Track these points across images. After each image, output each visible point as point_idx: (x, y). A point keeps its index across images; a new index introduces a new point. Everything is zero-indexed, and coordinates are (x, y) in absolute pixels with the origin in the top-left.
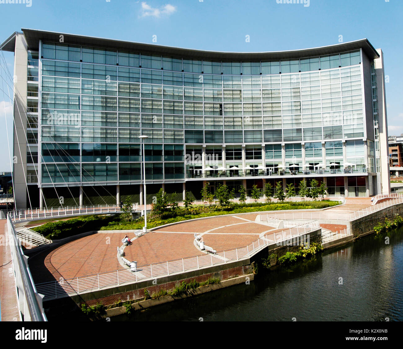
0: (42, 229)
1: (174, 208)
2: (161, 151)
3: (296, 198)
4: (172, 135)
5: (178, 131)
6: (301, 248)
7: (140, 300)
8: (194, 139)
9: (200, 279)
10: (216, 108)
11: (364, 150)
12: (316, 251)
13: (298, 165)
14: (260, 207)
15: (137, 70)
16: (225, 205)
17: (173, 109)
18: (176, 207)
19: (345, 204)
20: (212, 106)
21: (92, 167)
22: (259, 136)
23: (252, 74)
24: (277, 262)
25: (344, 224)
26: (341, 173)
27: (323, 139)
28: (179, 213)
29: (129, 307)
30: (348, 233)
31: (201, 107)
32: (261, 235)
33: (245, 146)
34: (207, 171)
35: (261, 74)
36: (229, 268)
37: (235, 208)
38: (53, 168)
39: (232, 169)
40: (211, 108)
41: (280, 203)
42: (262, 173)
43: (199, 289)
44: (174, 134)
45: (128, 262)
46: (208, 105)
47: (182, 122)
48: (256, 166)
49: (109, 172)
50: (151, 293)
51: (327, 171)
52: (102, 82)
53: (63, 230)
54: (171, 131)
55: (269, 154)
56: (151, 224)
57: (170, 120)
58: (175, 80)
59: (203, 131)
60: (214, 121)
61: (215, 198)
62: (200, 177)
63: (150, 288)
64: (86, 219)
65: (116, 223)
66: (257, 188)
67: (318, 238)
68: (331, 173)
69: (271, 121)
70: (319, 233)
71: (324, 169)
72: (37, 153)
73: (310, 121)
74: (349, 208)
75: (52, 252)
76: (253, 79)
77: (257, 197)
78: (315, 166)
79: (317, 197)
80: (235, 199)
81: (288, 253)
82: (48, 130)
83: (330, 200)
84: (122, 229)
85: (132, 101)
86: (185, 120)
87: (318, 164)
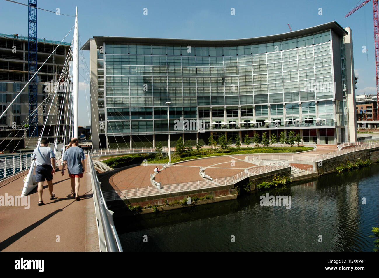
0: (108, 162)
1: (189, 150)
2: (182, 111)
3: (278, 144)
4: (188, 100)
5: (193, 97)
6: (274, 180)
7: (162, 205)
8: (204, 103)
9: (200, 196)
10: (220, 80)
11: (332, 108)
12: (286, 182)
13: (280, 120)
14: (250, 151)
15: (164, 57)
16: (225, 149)
17: (189, 82)
18: (190, 149)
19: (316, 149)
20: (216, 79)
21: (137, 123)
22: (251, 100)
23: (245, 55)
24: (256, 188)
25: (310, 164)
26: (314, 126)
27: (300, 100)
28: (193, 153)
29: (155, 209)
30: (314, 170)
31: (209, 80)
32: (246, 169)
33: (240, 107)
34: (213, 125)
35: (252, 54)
36: (219, 190)
37: (232, 151)
38: (113, 124)
39: (231, 123)
40: (215, 80)
41: (266, 148)
42: (253, 126)
43: (199, 202)
44: (190, 100)
45: (156, 183)
46: (213, 79)
47: (196, 91)
48: (249, 121)
49: (147, 126)
50: (169, 202)
51: (302, 125)
52: (142, 67)
53: (120, 163)
54: (188, 97)
55: (258, 112)
56: (174, 160)
57: (187, 90)
58: (190, 62)
59: (210, 97)
60: (218, 90)
61: (217, 143)
62: (208, 129)
63: (168, 198)
64: (134, 156)
65: (152, 159)
66: (249, 137)
67: (288, 173)
68: (306, 126)
69: (259, 88)
70: (289, 170)
71: (300, 123)
72: (104, 115)
73: (290, 87)
74: (318, 153)
75: (113, 175)
76: (246, 58)
77: (248, 143)
78: (293, 121)
79: (294, 144)
80: (232, 144)
81: (264, 183)
82: (110, 99)
83: (304, 146)
84: (155, 163)
85: (162, 79)
86: (197, 90)
87: (296, 119)
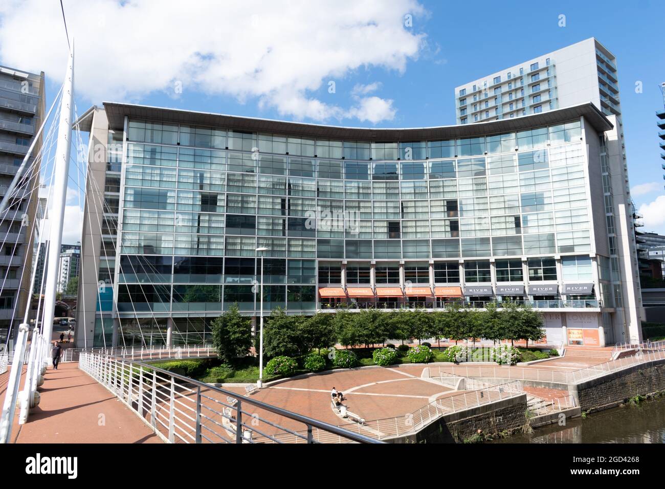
2: (284, 269)
4: (299, 246)
5: (308, 240)
8: (331, 252)
17: (300, 208)
19: (563, 356)
27: (524, 254)
30: (571, 402)
31: (341, 207)
32: (432, 399)
33: (403, 263)
44: (302, 245)
54: (298, 240)
57: (297, 226)
59: (343, 240)
67: (522, 409)
70: (523, 401)
71: (527, 300)
85: (246, 199)
